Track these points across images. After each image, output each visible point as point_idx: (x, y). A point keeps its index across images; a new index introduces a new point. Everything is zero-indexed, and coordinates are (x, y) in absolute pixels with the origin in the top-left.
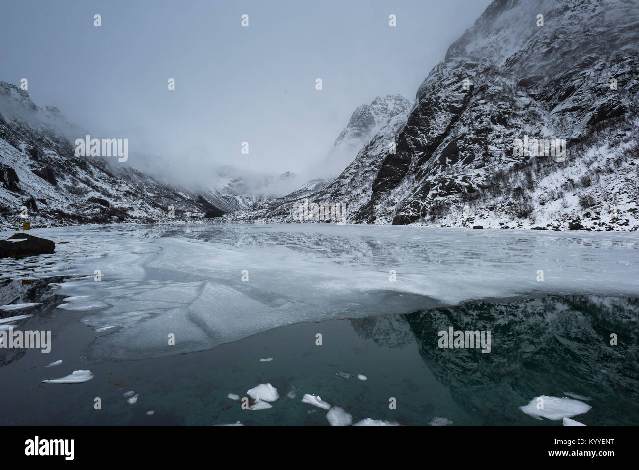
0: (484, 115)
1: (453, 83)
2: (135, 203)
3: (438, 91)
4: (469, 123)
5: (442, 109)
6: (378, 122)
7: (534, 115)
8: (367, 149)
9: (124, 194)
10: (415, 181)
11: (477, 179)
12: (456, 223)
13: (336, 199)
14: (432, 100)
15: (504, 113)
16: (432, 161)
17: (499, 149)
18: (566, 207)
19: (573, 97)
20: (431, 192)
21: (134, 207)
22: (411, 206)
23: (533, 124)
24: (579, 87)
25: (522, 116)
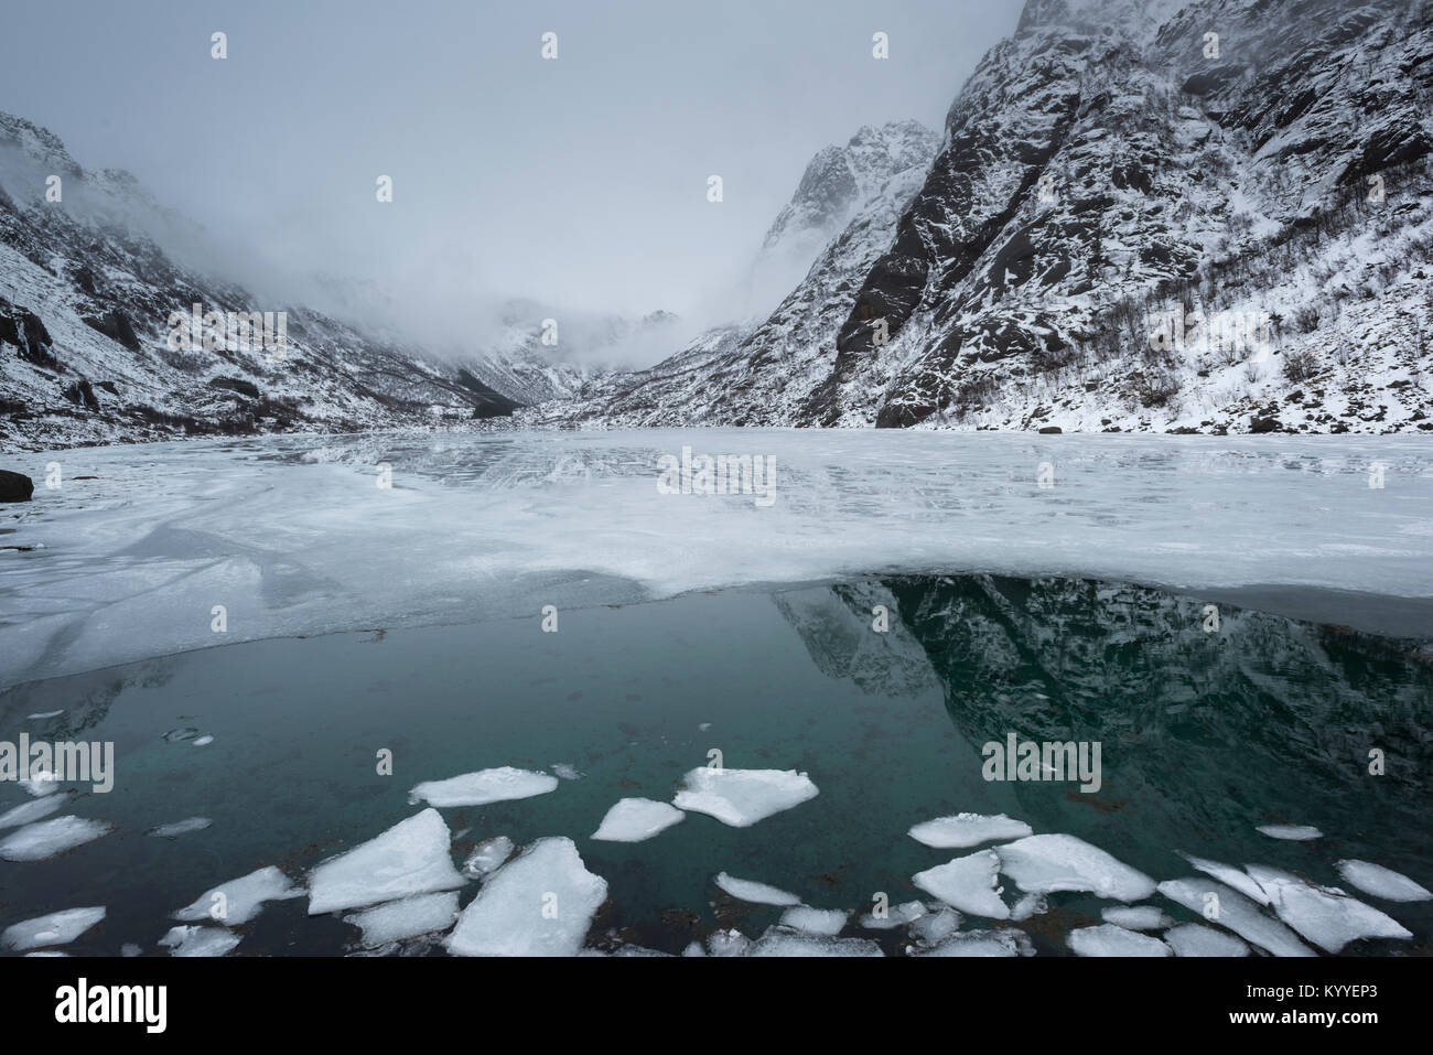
0: (1098, 166)
1: (1030, 90)
2: (316, 387)
3: (994, 110)
4: (1061, 185)
5: (1001, 153)
6: (865, 188)
7: (1215, 162)
8: (832, 254)
9: (291, 367)
10: (934, 327)
11: (1070, 318)
12: (1009, 421)
13: (760, 370)
14: (979, 133)
15: (1145, 159)
16: (973, 280)
17: (1126, 248)
18: (1253, 381)
19: (1309, 117)
20: (963, 351)
21: (313, 396)
22: (917, 385)
23: (1211, 185)
24: (1326, 91)
25: (1188, 166)
